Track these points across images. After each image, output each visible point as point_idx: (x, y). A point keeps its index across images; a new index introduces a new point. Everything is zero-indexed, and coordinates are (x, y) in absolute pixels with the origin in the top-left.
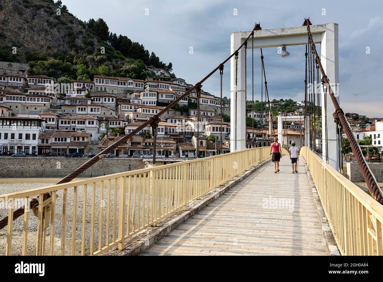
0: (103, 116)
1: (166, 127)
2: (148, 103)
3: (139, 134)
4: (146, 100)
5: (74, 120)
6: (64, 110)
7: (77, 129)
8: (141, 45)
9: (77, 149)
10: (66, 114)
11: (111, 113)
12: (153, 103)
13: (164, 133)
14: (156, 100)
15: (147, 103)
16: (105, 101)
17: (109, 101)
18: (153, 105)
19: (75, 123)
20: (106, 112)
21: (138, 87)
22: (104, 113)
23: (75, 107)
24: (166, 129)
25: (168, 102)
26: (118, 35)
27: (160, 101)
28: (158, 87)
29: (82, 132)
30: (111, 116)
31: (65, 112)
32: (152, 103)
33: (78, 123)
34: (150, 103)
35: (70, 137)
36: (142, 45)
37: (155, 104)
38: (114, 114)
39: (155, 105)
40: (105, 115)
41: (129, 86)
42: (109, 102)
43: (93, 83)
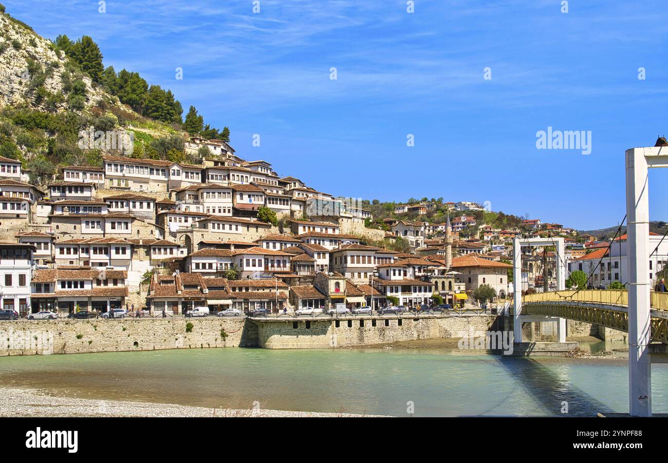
0: (136, 237)
1: (266, 257)
2: (217, 210)
3: (215, 271)
4: (211, 205)
5: (85, 247)
6: (58, 227)
7: (92, 263)
8: (167, 91)
9: (107, 301)
10: (62, 233)
11: (152, 231)
12: (227, 211)
13: (262, 269)
14: (231, 205)
15: (214, 211)
16: (134, 207)
17: (141, 207)
18: (227, 214)
19: (87, 252)
20: (142, 230)
21: (190, 180)
22: (138, 231)
23: (78, 221)
24: (266, 261)
25: (253, 208)
26: (117, 71)
27: (237, 207)
28: (229, 179)
29: (107, 269)
30: (151, 237)
31: (59, 231)
32: (224, 211)
33: (95, 252)
34: (220, 211)
35: (91, 279)
36: (169, 93)
37: (229, 211)
38: (157, 233)
39: (231, 214)
40: (140, 236)
41: (172, 178)
42: (141, 210)
43: (102, 172)
